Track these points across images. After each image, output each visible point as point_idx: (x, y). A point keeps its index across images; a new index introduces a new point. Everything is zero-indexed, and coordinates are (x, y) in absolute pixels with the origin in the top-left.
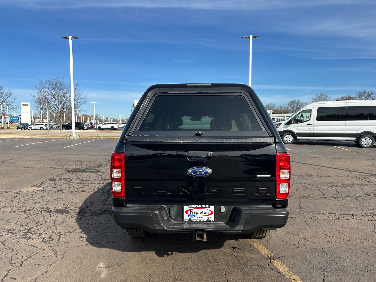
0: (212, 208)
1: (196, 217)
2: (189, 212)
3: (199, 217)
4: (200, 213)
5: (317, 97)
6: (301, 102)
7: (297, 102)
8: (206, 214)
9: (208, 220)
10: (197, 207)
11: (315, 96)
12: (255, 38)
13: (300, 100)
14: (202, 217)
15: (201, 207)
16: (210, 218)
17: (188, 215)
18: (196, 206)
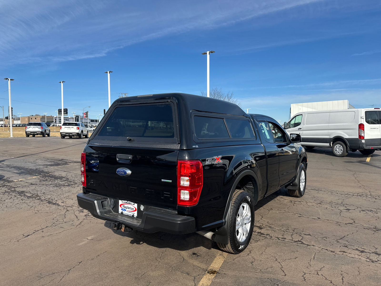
0: (136, 205)
1: (126, 211)
2: (122, 206)
3: (128, 211)
4: (129, 208)
8: (132, 210)
9: (133, 216)
10: (126, 203)
14: (130, 212)
15: (129, 203)
16: (135, 214)
17: (122, 208)
18: (126, 201)
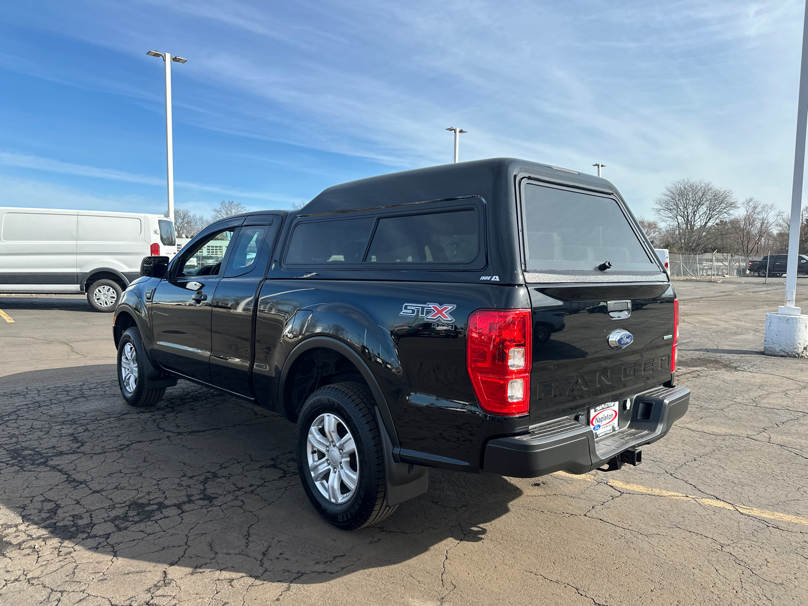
5: (222, 207)
6: (191, 214)
7: (182, 215)
10: (603, 408)
11: (220, 206)
12: (176, 61)
13: (187, 210)
14: (607, 425)
